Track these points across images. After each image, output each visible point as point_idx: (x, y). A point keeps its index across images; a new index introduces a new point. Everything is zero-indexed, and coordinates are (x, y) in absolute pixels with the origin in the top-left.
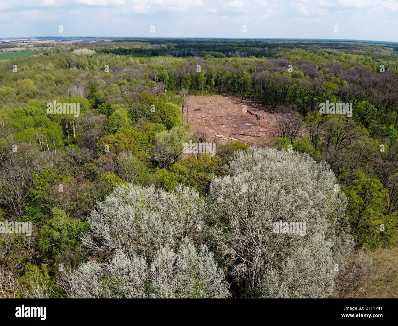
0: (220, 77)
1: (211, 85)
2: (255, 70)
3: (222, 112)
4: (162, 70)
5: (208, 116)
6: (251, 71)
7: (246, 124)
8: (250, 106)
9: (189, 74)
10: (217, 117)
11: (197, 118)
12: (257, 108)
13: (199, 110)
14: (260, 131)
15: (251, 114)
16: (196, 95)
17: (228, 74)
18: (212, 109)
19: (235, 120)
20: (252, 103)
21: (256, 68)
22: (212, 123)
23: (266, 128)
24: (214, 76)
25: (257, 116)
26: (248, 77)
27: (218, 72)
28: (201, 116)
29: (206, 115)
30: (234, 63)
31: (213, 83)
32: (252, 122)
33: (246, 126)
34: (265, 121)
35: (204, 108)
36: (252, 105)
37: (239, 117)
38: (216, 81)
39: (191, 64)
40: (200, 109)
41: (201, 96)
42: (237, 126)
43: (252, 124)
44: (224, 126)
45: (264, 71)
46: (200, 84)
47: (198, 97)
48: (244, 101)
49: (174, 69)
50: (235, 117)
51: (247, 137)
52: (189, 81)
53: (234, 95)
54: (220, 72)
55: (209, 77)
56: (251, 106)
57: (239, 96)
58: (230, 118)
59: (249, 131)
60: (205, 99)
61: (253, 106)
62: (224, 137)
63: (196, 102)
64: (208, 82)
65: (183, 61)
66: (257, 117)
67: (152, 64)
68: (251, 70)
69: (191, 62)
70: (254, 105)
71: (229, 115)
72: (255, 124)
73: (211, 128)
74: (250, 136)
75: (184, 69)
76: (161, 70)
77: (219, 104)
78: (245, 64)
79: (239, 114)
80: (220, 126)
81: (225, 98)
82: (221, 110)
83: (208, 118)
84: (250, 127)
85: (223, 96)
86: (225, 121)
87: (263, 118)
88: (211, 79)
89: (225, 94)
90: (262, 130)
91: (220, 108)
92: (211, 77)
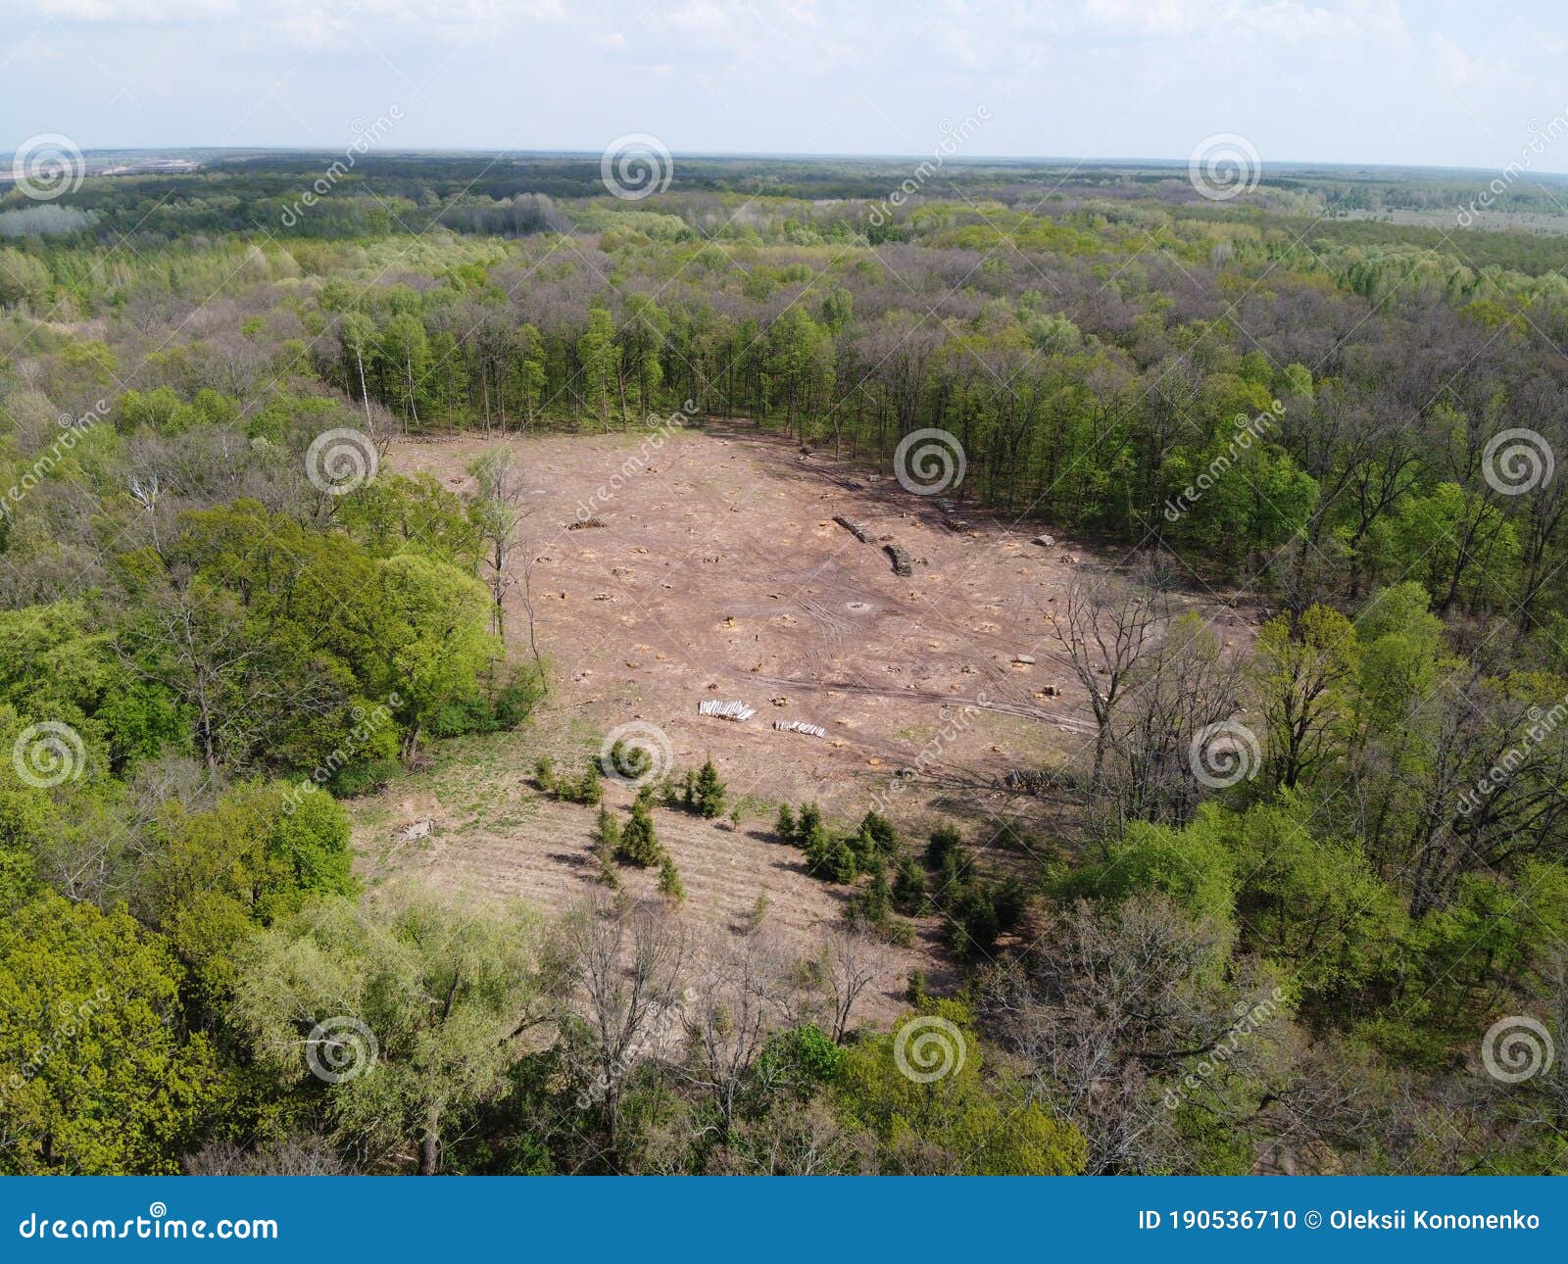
0: (686, 340)
1: (643, 381)
2: (849, 310)
3: (716, 533)
4: (395, 313)
5: (646, 564)
6: (828, 314)
7: (849, 605)
8: (844, 491)
9: (534, 330)
10: (690, 563)
11: (590, 580)
12: (878, 499)
13: (596, 525)
14: (927, 655)
15: (861, 538)
16: (572, 430)
17: (724, 325)
18: (663, 515)
19: (786, 577)
20: (849, 470)
21: (849, 297)
22: (671, 608)
23: (952, 629)
24: (660, 338)
25: (888, 550)
26: (821, 343)
27: (674, 319)
28: (608, 566)
29: (635, 557)
30: (742, 270)
31: (656, 369)
32: (876, 594)
33: (849, 617)
34: (939, 578)
35: (618, 509)
36: (853, 480)
37: (803, 562)
38: (666, 365)
39: (540, 276)
40: (603, 518)
41: (599, 439)
42: (806, 625)
43: (879, 607)
44: (736, 628)
45: (891, 314)
46: (592, 378)
47: (583, 441)
48: (812, 460)
49: (459, 306)
50: (785, 561)
51: (870, 701)
52: (532, 364)
53: (757, 425)
54: (687, 318)
55: (633, 344)
56: (847, 485)
57: (779, 430)
58: (762, 569)
59: (874, 657)
60: (620, 450)
61: (858, 487)
62: (746, 713)
63: (580, 475)
64: (629, 368)
65: (505, 257)
66: (894, 559)
67: (347, 282)
68: (827, 306)
69: (542, 264)
70: (863, 483)
71: (751, 548)
72: (894, 607)
73: (670, 649)
74: (884, 690)
75: (509, 306)
76: (387, 316)
77: (696, 484)
78: (792, 276)
79: (800, 538)
80: (718, 627)
81: (718, 443)
82: (708, 517)
83: (646, 577)
84: (871, 622)
85: (709, 433)
86: (735, 587)
87: (925, 563)
88: (644, 355)
89: (715, 423)
90: (939, 643)
91: (701, 507)
92: (645, 344)
